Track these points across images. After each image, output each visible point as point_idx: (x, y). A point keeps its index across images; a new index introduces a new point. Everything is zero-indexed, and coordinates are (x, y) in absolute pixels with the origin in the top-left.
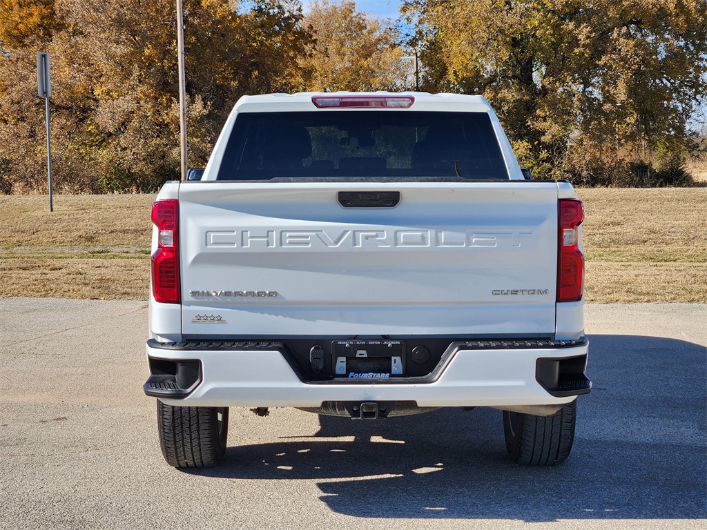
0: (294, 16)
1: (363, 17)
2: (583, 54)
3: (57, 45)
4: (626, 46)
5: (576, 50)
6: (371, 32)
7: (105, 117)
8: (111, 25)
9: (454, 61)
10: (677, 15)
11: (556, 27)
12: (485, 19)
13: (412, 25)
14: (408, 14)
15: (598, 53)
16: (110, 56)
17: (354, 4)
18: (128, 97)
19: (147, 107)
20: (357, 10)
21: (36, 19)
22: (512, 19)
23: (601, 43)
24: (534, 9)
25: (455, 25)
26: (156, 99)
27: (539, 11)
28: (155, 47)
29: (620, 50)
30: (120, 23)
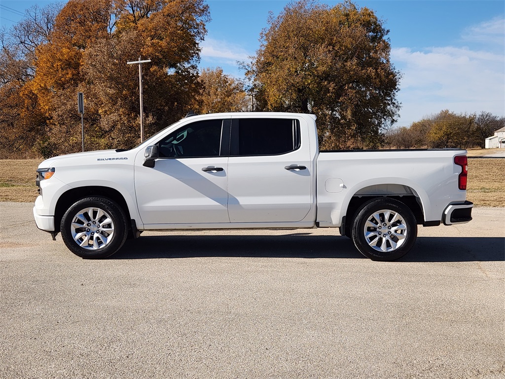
0: (194, 76)
1: (227, 77)
2: (331, 96)
3: (81, 89)
4: (351, 93)
5: (328, 95)
6: (230, 85)
7: (104, 123)
8: (107, 79)
9: (271, 99)
10: (375, 78)
11: (319, 83)
12: (286, 79)
13: (251, 82)
14: (249, 76)
15: (338, 96)
16: (107, 94)
17: (222, 71)
18: (115, 114)
19: (124, 118)
20: (224, 74)
21: (70, 76)
22: (298, 80)
23: (340, 92)
24: (309, 75)
25: (271, 82)
26: (129, 115)
27: (311, 76)
28: (128, 90)
29: (348, 95)
30: (111, 78)
